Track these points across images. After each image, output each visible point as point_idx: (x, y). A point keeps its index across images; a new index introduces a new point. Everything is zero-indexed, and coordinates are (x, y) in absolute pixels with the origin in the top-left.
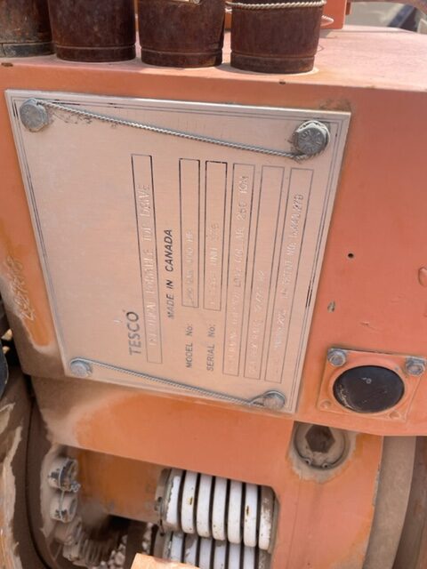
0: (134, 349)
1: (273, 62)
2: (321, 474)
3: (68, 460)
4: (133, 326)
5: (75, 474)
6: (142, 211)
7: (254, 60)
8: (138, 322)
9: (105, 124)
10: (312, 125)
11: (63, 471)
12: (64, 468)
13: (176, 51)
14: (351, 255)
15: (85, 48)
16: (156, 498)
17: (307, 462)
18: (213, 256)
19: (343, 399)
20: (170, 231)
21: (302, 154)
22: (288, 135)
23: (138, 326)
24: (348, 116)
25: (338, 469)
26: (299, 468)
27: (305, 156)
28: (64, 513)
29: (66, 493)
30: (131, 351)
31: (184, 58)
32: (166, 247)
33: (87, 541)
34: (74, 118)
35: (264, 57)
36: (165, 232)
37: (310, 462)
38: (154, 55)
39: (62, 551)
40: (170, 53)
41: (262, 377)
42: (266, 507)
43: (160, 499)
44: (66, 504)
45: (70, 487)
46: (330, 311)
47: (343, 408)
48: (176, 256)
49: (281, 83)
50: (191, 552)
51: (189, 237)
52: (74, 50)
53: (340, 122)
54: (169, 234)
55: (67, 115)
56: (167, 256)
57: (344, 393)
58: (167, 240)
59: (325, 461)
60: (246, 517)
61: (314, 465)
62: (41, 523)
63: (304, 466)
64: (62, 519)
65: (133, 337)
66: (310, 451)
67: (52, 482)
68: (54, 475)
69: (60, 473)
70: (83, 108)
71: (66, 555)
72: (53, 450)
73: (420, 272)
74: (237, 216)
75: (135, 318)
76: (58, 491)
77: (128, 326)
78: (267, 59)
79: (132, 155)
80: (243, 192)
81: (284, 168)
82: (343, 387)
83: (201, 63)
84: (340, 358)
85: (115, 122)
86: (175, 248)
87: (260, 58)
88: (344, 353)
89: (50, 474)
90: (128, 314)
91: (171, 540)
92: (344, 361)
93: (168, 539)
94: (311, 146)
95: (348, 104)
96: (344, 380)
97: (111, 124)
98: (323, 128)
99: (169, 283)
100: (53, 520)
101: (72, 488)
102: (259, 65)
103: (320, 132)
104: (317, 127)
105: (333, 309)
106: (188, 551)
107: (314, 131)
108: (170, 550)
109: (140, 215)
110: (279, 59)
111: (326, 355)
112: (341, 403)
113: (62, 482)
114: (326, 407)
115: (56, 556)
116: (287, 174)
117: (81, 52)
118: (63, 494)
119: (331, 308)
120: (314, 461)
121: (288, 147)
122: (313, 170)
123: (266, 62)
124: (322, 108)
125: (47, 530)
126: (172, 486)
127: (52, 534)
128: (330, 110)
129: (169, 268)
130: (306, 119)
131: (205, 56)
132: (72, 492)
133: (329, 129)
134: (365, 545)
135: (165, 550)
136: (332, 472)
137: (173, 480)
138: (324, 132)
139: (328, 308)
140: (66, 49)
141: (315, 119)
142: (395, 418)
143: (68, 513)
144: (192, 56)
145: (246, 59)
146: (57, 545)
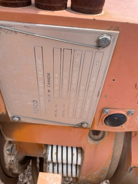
0: (36, 112)
1: (89, 10)
2: (97, 142)
3: (12, 144)
4: (35, 105)
5: (15, 148)
6: (38, 67)
7: (82, 9)
8: (37, 104)
9: (23, 34)
10: (105, 36)
11: (11, 148)
12: (11, 147)
13: (50, 4)
14: (114, 80)
15: (12, 2)
16: (44, 153)
17: (92, 139)
18: (65, 82)
19: (107, 123)
20: (49, 74)
21: (100, 47)
22: (95, 40)
23: (37, 105)
24: (118, 33)
25: (102, 140)
26: (90, 141)
27: (102, 48)
28: (13, 161)
29: (13, 155)
30: (35, 113)
31: (54, 7)
32: (48, 79)
33: (20, 166)
34: (10, 32)
35: (86, 8)
36: (48, 74)
37: (93, 139)
38: (41, 5)
39: (12, 171)
40: (48, 5)
41: (81, 118)
42: (79, 153)
43: (45, 154)
44: (13, 158)
45: (14, 153)
46: (105, 98)
47: (107, 126)
48: (51, 82)
49: (94, 20)
50: (56, 168)
51: (57, 75)
52: (7, 3)
53: (115, 35)
54: (49, 75)
55: (6, 31)
56: (48, 82)
57: (108, 122)
58: (48, 76)
59: (98, 138)
60: (73, 156)
61: (95, 140)
62: (5, 165)
63: (92, 141)
64: (12, 163)
65: (36, 108)
66: (93, 135)
67: (8, 152)
68: (8, 150)
69: (10, 149)
70: (13, 28)
71: (14, 172)
72: (7, 142)
73: (136, 85)
74: (75, 68)
75: (36, 102)
76: (10, 154)
77: (34, 105)
78: (87, 9)
79: (34, 46)
80: (77, 60)
81: (93, 51)
82: (108, 120)
83: (60, 9)
84: (107, 112)
85: (27, 34)
86: (51, 79)
87: (84, 8)
88: (109, 110)
89: (7, 150)
90: (33, 101)
91: (49, 164)
92: (109, 113)
93: (48, 164)
94: (104, 44)
95: (118, 28)
96: (108, 118)
97: (25, 34)
98: (109, 38)
99: (49, 91)
100: (9, 163)
101: (15, 153)
102: (84, 11)
103: (108, 39)
104: (107, 37)
105: (106, 97)
106: (55, 167)
107: (106, 39)
108: (49, 168)
109: (38, 68)
110: (91, 9)
111: (103, 111)
112: (107, 124)
113: (11, 152)
114: (101, 126)
115: (11, 173)
116: (94, 54)
117: (11, 4)
118: (11, 155)
119: (105, 97)
120: (94, 138)
121: (95, 44)
122: (104, 52)
123: (86, 10)
124: (109, 30)
125: (7, 167)
126: (49, 150)
127: (9, 167)
128: (111, 30)
129: (49, 86)
130: (103, 34)
131: (62, 6)
132: (15, 154)
133: (111, 37)
134: (110, 161)
135: (47, 168)
136: (100, 141)
137: (49, 147)
138: (109, 39)
139: (104, 97)
140: (4, 2)
141: (106, 34)
142: (123, 128)
143: (14, 161)
144: (57, 6)
145: (78, 8)
146: (11, 170)
